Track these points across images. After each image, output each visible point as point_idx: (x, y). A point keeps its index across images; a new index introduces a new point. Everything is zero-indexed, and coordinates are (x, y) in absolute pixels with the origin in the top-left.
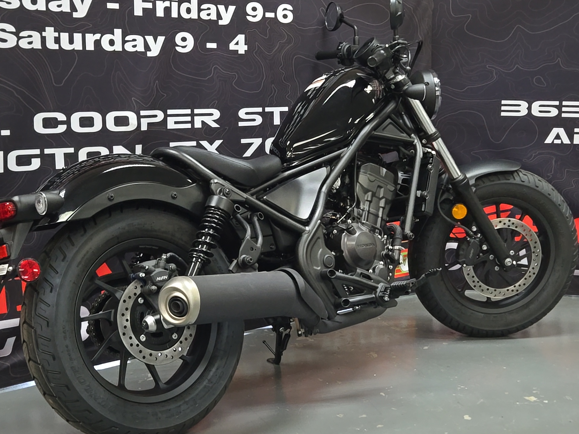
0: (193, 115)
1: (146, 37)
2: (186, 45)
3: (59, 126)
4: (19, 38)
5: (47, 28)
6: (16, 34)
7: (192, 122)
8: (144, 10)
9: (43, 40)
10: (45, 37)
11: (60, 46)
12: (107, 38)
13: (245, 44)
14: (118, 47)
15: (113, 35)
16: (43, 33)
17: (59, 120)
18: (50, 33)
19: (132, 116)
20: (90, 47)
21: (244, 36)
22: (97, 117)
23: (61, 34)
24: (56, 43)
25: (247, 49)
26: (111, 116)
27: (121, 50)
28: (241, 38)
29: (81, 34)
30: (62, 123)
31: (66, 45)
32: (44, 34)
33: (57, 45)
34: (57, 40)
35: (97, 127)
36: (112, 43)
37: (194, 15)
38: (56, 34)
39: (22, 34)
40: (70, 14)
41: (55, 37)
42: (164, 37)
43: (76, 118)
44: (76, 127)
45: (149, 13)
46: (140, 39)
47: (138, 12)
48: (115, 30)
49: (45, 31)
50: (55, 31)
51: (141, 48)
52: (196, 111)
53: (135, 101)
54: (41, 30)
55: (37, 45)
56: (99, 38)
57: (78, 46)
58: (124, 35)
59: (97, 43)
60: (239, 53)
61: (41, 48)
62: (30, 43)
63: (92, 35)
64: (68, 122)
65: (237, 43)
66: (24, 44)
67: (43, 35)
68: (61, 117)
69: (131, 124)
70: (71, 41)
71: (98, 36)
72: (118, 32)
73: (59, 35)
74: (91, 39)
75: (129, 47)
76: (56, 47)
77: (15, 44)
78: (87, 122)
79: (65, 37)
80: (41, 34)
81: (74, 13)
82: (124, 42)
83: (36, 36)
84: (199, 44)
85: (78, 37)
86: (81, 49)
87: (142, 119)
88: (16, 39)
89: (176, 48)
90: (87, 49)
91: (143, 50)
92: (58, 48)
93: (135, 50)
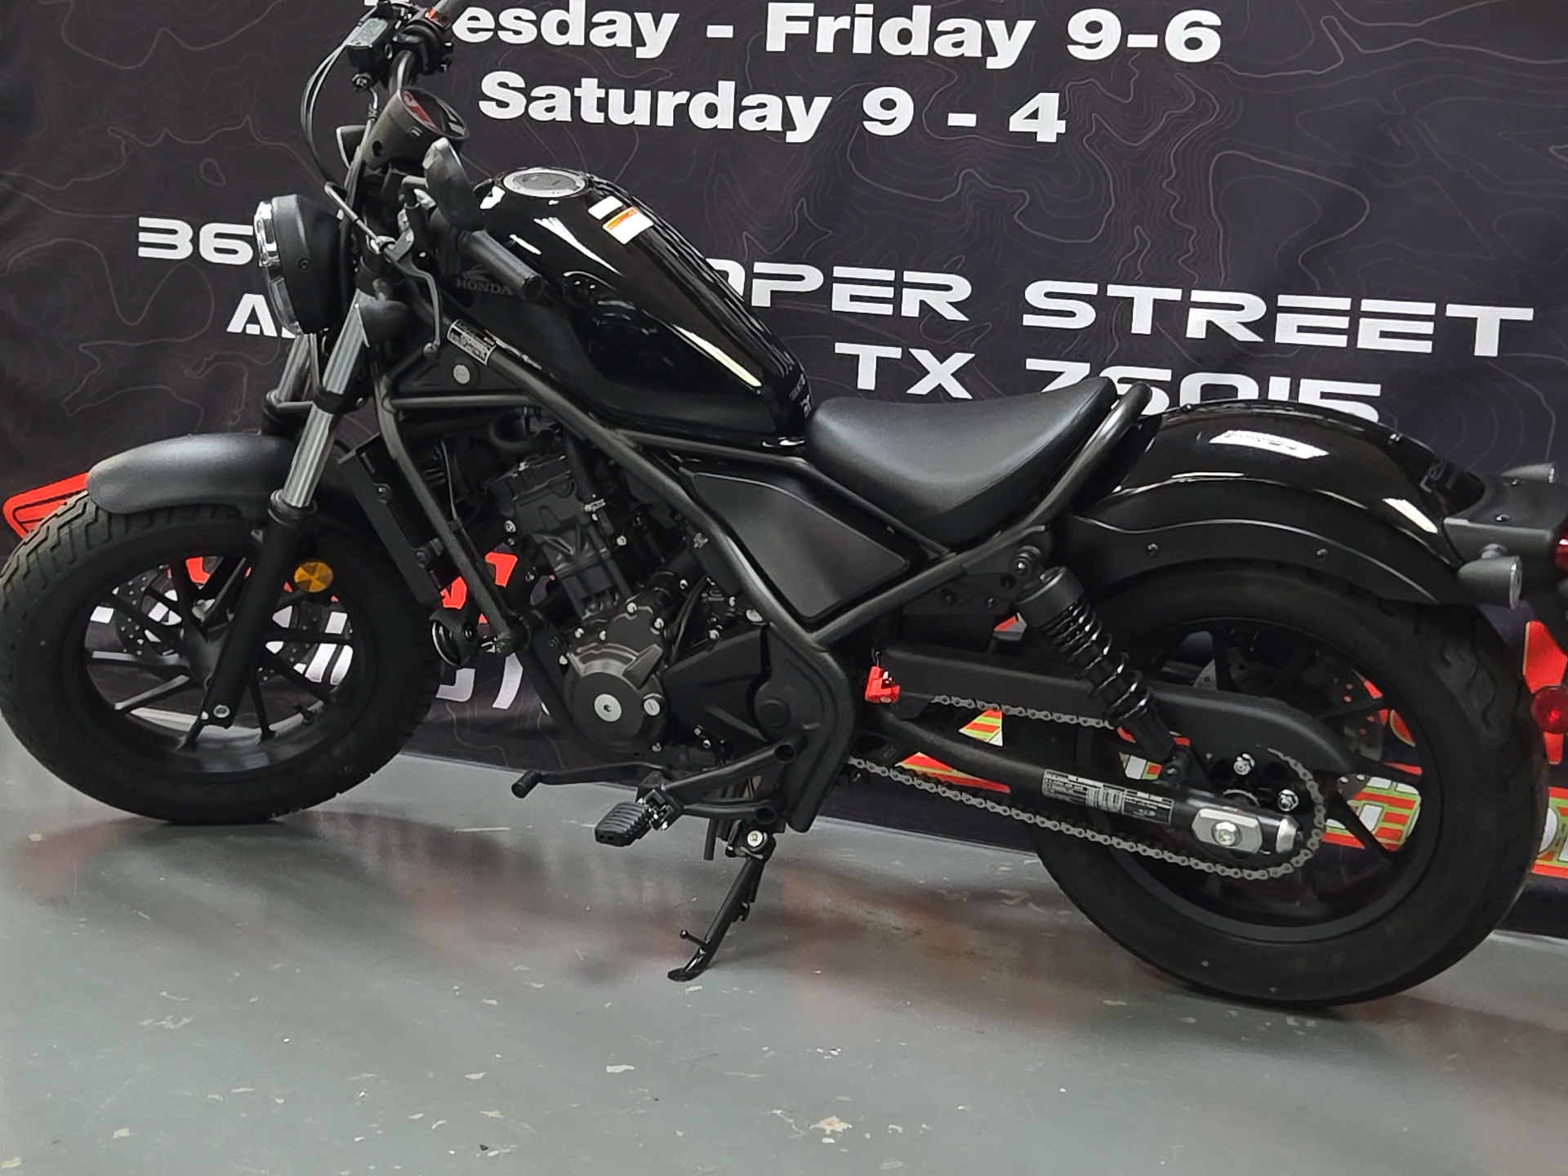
0: (899, 285)
1: (788, 98)
2: (893, 117)
4: (530, 100)
5: (584, 80)
6: (525, 92)
7: (897, 301)
8: (790, 38)
9: (576, 102)
10: (579, 98)
11: (607, 117)
12: (703, 99)
13: (1059, 119)
14: (724, 121)
15: (716, 94)
16: (576, 90)
18: (589, 89)
19: (736, 272)
20: (666, 119)
21: (1057, 95)
23: (611, 91)
24: (599, 110)
25: (1063, 130)
27: (731, 126)
28: (1047, 102)
29: (649, 93)
31: (618, 116)
32: (577, 92)
33: (602, 114)
34: (602, 105)
36: (711, 111)
37: (918, 47)
38: (601, 93)
39: (536, 92)
40: (631, 51)
41: (599, 99)
42: (829, 99)
45: (800, 44)
46: (774, 102)
47: (775, 43)
48: (721, 83)
49: (580, 86)
50: (599, 87)
51: (774, 124)
52: (909, 276)
53: (749, 240)
54: (572, 84)
55: (563, 114)
56: (685, 102)
57: (641, 117)
58: (739, 96)
59: (681, 111)
60: (1039, 139)
61: (570, 120)
62: (550, 110)
63: (672, 93)
65: (1034, 115)
66: (538, 112)
67: (576, 94)
70: (629, 107)
71: (682, 97)
72: (727, 88)
73: (607, 94)
74: (668, 101)
75: (748, 121)
76: (599, 118)
77: (522, 111)
79: (617, 97)
80: (572, 93)
81: (638, 49)
82: (739, 109)
83: (562, 95)
84: (928, 115)
85: (642, 97)
86: (648, 123)
87: (755, 281)
88: (524, 101)
89: (866, 124)
90: (659, 123)
91: (780, 129)
92: (602, 121)
93: (762, 128)
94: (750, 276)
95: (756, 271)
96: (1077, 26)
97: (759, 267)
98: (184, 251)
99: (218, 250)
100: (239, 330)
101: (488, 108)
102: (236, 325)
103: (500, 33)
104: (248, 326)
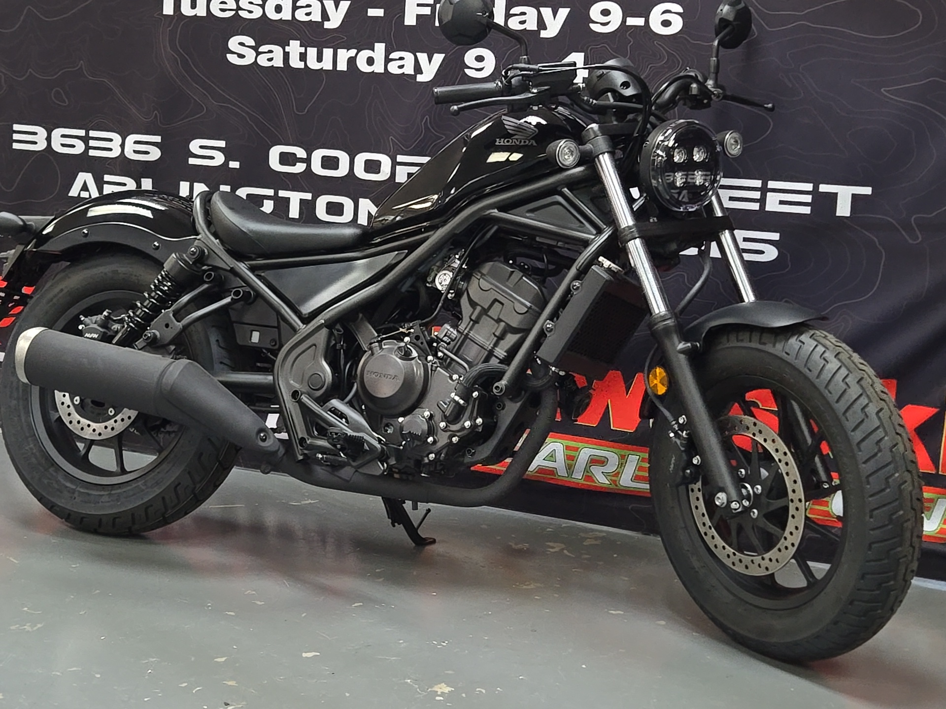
1: (418, 54)
2: (482, 67)
3: (298, 164)
4: (258, 54)
5: (291, 42)
6: (255, 48)
8: (419, 17)
9: (286, 56)
10: (289, 52)
11: (306, 64)
12: (365, 54)
14: (378, 68)
15: (373, 51)
16: (287, 47)
17: (298, 156)
18: (295, 47)
19: (385, 161)
20: (342, 66)
21: (583, 54)
22: (343, 157)
23: (308, 49)
24: (301, 60)
25: (587, 76)
26: (361, 158)
27: (382, 71)
28: (577, 57)
29: (332, 50)
30: (302, 160)
31: (313, 64)
32: (287, 49)
33: (303, 63)
34: (303, 57)
35: (342, 171)
36: (370, 61)
38: (302, 50)
39: (261, 49)
40: (321, 24)
41: (300, 53)
42: (443, 55)
43: (318, 155)
44: (317, 169)
45: (425, 21)
46: (409, 57)
47: (410, 20)
48: (376, 44)
49: (289, 45)
50: (301, 46)
51: (409, 70)
53: (393, 141)
54: (284, 44)
55: (278, 62)
56: (354, 55)
57: (327, 65)
58: (388, 52)
59: (352, 61)
61: (282, 66)
62: (270, 60)
63: (346, 50)
64: (308, 161)
66: (263, 61)
67: (286, 50)
68: (301, 153)
69: (383, 172)
70: (320, 59)
71: (353, 52)
72: (380, 47)
73: (306, 50)
74: (344, 55)
75: (393, 68)
76: (301, 65)
77: (253, 60)
78: (330, 163)
79: (312, 52)
80: (284, 50)
81: (325, 23)
82: (387, 60)
83: (278, 51)
86: (331, 68)
87: (397, 167)
88: (255, 54)
89: (467, 71)
90: (338, 69)
91: (413, 73)
92: (303, 67)
93: (402, 72)
94: (395, 164)
95: (398, 160)
96: (595, 11)
97: (400, 158)
98: (41, 146)
99: (63, 145)
100: (76, 195)
101: (232, 59)
102: (74, 192)
103: (240, 12)
104: (82, 192)
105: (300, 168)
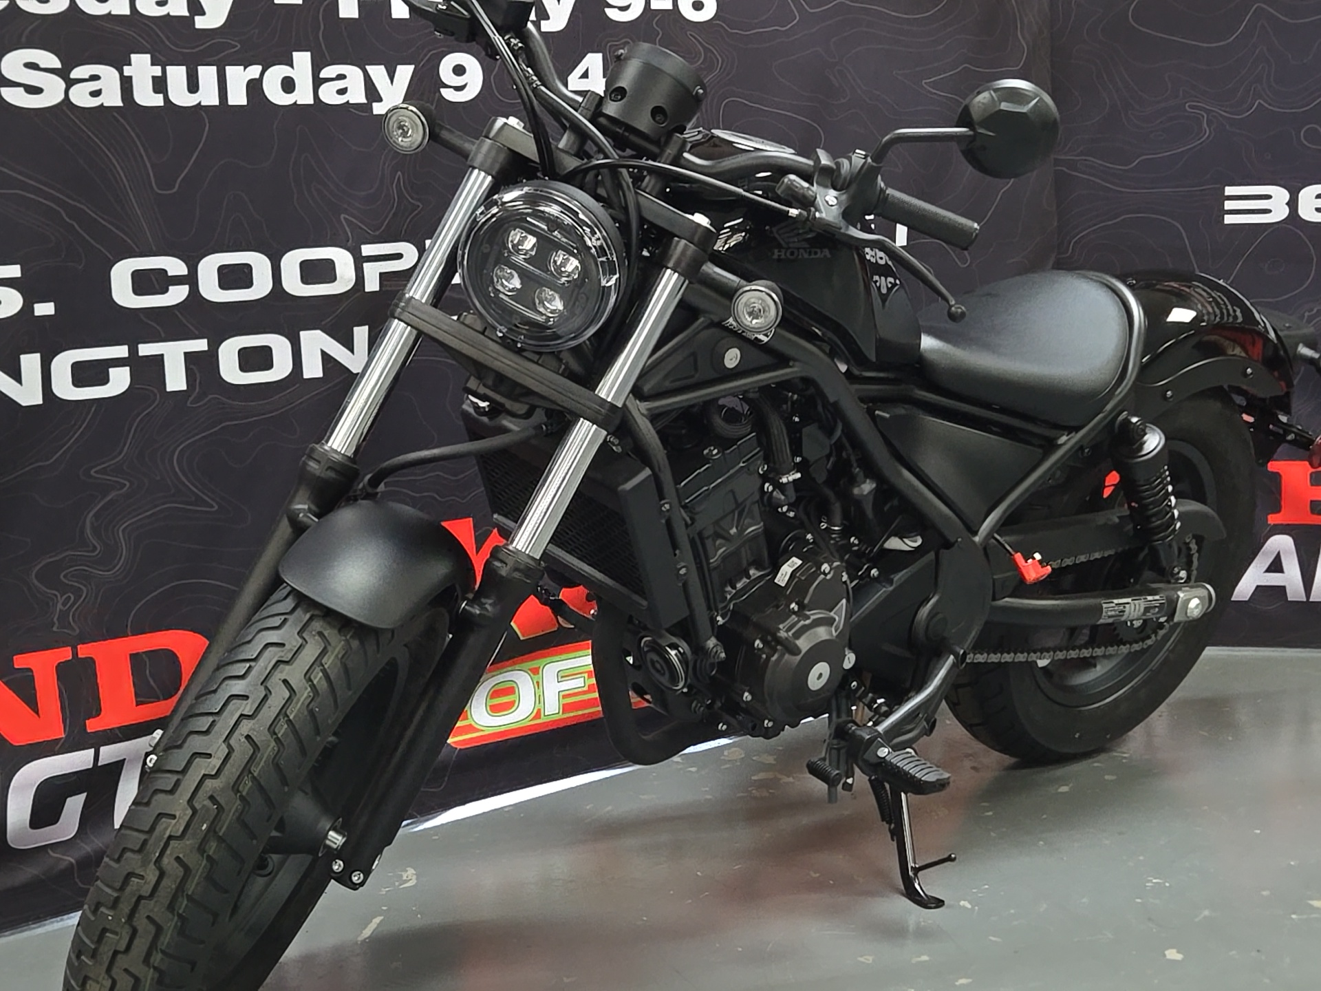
1: (368, 68)
2: (463, 84)
3: (171, 288)
4: (70, 83)
5: (133, 56)
6: (63, 73)
8: (362, 3)
9: (127, 85)
10: (130, 78)
11: (166, 98)
12: (277, 73)
13: (604, 75)
14: (303, 95)
15: (292, 66)
16: (126, 68)
17: (170, 274)
18: (141, 67)
19: (342, 259)
20: (238, 97)
21: (600, 56)
22: (259, 263)
23: (168, 68)
24: (156, 91)
25: (607, 84)
26: (292, 261)
27: (311, 101)
28: (594, 62)
29: (214, 68)
30: (178, 280)
31: (180, 96)
32: (127, 71)
33: (161, 96)
34: (160, 85)
35: (261, 287)
36: (288, 85)
38: (157, 71)
39: (77, 73)
40: (188, 21)
41: (153, 78)
42: (412, 67)
43: (209, 267)
44: (211, 290)
46: (353, 73)
47: (348, 9)
48: (295, 54)
49: (130, 64)
50: (153, 64)
51: (357, 96)
53: (349, 223)
54: (119, 62)
55: (112, 98)
56: (257, 76)
57: (208, 96)
58: (317, 67)
59: (254, 87)
61: (121, 104)
62: (96, 94)
63: (242, 68)
64: (191, 279)
65: (585, 75)
66: (81, 97)
67: (126, 73)
68: (175, 266)
69: (341, 278)
70: (193, 86)
71: (254, 71)
72: (302, 59)
73: (164, 72)
74: (239, 77)
75: (329, 95)
76: (158, 100)
77: (62, 96)
78: (235, 277)
79: (177, 75)
80: (121, 72)
81: (197, 18)
82: (318, 82)
83: (109, 76)
84: (495, 79)
85: (207, 74)
86: (217, 103)
87: (365, 265)
88: (63, 85)
89: (443, 91)
90: (231, 102)
91: (364, 101)
92: (161, 103)
93: (345, 101)
94: (359, 261)
95: (363, 254)
97: (367, 250)
101: (13, 96)
105: (177, 295)
